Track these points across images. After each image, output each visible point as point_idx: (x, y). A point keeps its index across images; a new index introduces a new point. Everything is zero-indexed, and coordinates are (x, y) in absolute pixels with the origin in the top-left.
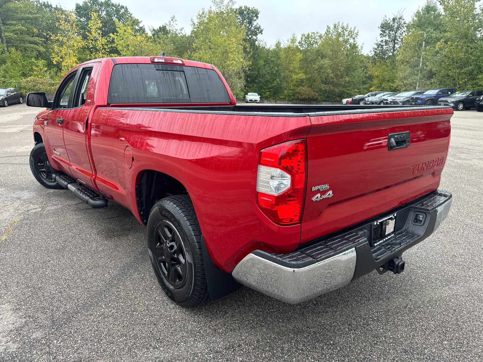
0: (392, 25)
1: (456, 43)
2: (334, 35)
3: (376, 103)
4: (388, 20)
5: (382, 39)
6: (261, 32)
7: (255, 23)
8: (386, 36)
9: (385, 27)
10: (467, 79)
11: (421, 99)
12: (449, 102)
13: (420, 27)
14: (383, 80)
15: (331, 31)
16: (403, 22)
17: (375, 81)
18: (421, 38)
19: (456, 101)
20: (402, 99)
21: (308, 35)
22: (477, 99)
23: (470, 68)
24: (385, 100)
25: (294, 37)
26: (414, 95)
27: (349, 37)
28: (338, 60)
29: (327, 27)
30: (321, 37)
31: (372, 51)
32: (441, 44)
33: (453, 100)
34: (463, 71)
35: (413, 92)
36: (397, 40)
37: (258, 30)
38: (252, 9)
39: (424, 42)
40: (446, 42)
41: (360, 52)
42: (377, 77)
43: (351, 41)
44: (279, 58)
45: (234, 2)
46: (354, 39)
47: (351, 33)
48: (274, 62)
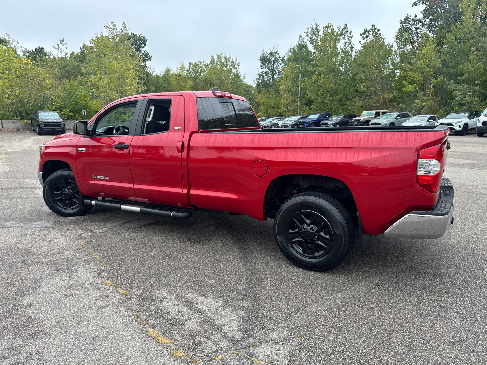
0: (269, 58)
1: (327, 76)
2: (218, 65)
3: (268, 127)
4: (265, 53)
5: (262, 70)
6: (150, 59)
7: (143, 50)
8: (266, 67)
9: (264, 60)
10: (339, 105)
11: (307, 123)
12: (329, 124)
13: (296, 61)
14: (269, 106)
15: (215, 61)
16: (278, 56)
17: (262, 108)
18: (297, 71)
19: (334, 123)
20: (291, 123)
21: (196, 63)
22: (350, 121)
23: (340, 96)
24: (275, 124)
25: (183, 65)
26: (300, 119)
27: (231, 67)
28: (225, 88)
29: (212, 57)
30: (207, 66)
31: (255, 80)
32: (316, 77)
33: (332, 122)
34: (335, 98)
35: (299, 117)
36: (276, 72)
37: (147, 57)
38: (139, 36)
39: (300, 74)
40: (320, 75)
41: (243, 81)
42: (263, 103)
43: (234, 71)
44: (170, 84)
45: (127, 29)
46: (236, 69)
47: (233, 63)
48: (165, 88)
